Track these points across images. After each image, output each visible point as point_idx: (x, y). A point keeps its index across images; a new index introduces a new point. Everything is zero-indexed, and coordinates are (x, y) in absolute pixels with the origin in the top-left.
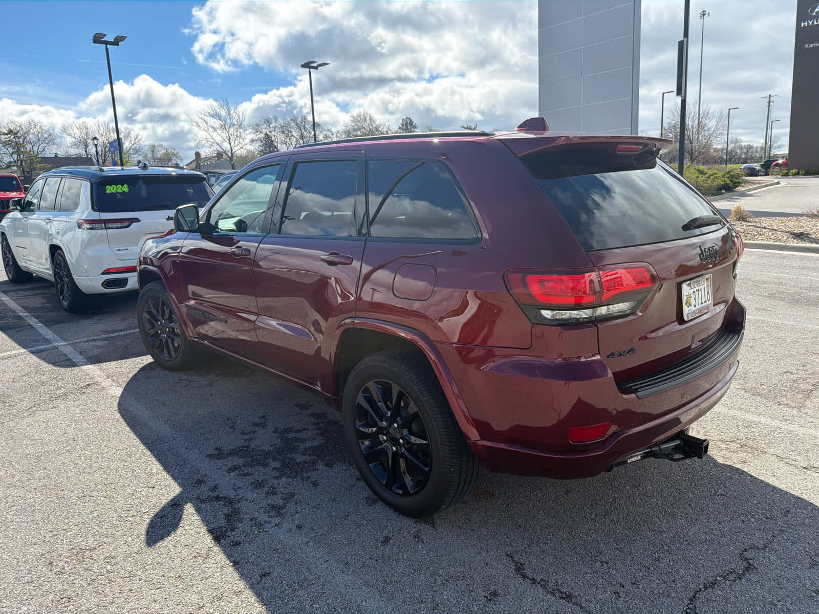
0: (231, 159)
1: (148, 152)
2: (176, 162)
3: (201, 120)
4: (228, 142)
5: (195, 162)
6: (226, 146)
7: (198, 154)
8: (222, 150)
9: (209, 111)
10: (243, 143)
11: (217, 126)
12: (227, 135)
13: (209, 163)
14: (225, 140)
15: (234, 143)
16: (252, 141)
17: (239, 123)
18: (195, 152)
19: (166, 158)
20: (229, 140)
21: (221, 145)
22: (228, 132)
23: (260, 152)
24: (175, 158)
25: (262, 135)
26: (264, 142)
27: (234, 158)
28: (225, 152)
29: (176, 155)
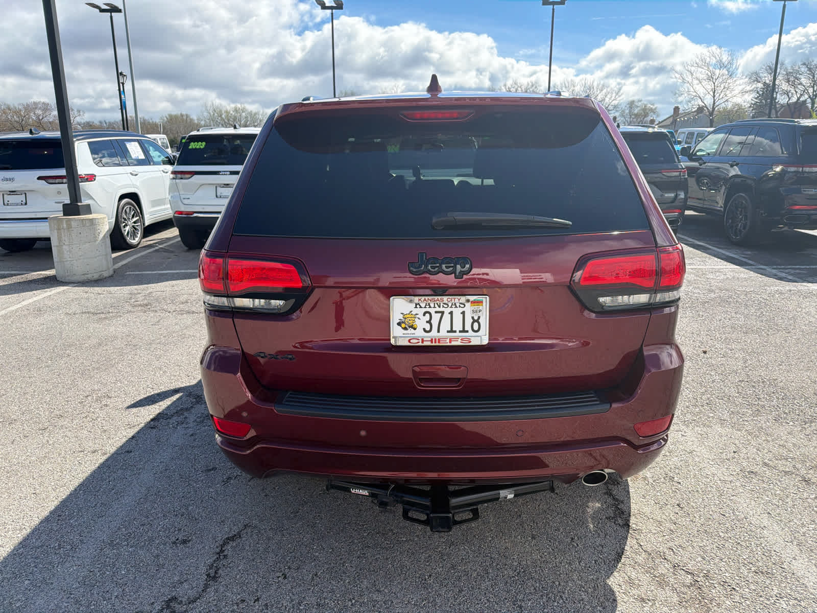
0: (711, 114)
1: (626, 108)
2: (652, 118)
3: (687, 72)
4: (712, 94)
5: (672, 117)
6: (709, 101)
7: (676, 109)
8: (703, 105)
9: (698, 61)
10: (730, 95)
11: (701, 76)
12: (713, 87)
13: (686, 119)
14: (709, 93)
15: (720, 95)
16: (744, 92)
17: (730, 73)
18: (674, 107)
19: (643, 114)
20: (714, 93)
21: (702, 98)
22: (714, 83)
23: (754, 104)
24: (652, 114)
25: (760, 85)
26: (761, 93)
27: (715, 113)
28: (706, 107)
29: (653, 111)
